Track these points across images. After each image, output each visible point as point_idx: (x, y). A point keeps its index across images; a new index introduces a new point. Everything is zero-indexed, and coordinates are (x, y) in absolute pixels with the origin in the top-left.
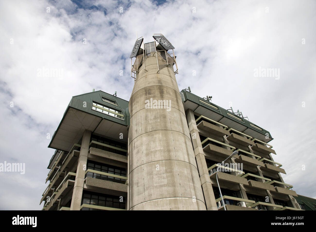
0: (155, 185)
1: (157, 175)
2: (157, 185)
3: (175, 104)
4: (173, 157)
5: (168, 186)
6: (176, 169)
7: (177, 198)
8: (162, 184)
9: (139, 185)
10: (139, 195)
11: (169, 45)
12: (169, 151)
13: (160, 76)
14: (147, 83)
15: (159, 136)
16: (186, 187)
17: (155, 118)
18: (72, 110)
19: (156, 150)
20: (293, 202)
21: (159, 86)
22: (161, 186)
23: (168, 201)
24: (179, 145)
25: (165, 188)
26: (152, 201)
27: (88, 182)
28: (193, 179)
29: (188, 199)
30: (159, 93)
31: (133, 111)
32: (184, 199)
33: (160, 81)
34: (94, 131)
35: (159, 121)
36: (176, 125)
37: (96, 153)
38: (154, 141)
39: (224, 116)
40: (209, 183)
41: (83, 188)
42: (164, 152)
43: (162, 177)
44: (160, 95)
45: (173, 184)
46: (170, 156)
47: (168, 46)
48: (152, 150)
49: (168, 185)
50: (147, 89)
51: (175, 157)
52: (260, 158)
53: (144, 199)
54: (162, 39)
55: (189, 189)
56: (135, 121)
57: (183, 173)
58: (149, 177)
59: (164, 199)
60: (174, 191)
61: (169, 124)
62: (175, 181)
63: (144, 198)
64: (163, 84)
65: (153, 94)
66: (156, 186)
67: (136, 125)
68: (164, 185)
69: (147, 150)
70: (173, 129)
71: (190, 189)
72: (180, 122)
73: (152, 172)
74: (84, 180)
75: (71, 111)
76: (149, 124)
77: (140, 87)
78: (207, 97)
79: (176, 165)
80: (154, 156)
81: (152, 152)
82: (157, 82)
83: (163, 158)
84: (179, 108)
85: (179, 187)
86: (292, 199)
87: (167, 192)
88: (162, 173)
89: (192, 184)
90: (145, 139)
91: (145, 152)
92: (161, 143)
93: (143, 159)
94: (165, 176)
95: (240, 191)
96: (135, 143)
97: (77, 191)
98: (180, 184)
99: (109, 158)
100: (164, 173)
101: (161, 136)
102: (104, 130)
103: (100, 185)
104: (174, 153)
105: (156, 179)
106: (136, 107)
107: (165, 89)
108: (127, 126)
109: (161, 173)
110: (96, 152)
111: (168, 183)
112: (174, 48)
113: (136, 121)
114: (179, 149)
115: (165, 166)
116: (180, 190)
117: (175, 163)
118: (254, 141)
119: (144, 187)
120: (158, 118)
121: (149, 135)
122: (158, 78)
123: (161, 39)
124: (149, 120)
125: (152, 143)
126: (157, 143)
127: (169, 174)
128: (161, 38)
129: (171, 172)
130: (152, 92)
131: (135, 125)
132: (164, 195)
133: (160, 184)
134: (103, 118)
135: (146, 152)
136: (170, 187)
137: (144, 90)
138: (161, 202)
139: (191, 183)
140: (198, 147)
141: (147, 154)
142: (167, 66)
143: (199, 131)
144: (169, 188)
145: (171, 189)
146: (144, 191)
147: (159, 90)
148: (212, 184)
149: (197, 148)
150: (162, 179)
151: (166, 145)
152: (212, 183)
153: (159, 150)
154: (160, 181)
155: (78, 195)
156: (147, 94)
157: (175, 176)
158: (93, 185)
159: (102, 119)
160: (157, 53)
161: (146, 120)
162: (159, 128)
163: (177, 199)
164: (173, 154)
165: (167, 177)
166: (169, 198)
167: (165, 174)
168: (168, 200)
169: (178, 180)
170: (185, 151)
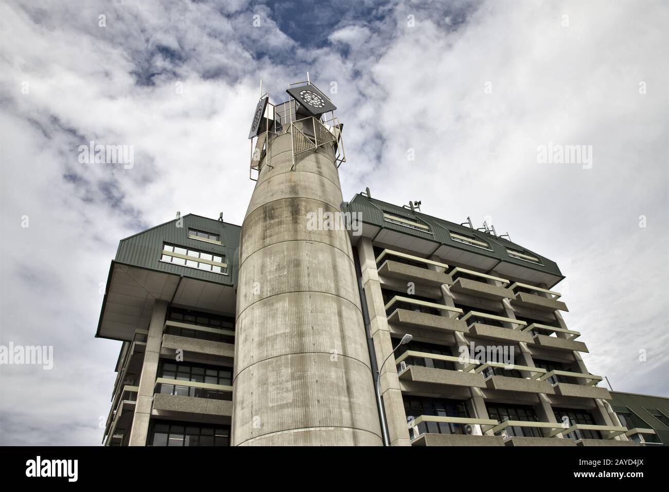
0: (270, 405)
1: (274, 385)
2: (273, 405)
3: (322, 235)
4: (309, 347)
5: (295, 406)
6: (313, 371)
7: (311, 429)
8: (283, 403)
9: (245, 405)
10: (243, 425)
11: (323, 104)
12: (301, 335)
13: (296, 176)
14: (269, 195)
15: (283, 305)
16: (331, 406)
17: (279, 268)
18: (121, 268)
19: (277, 335)
20: (603, 411)
21: (290, 199)
22: (282, 407)
23: (293, 436)
24: (323, 321)
25: (288, 411)
26: (263, 437)
27: (158, 403)
28: (348, 388)
29: (334, 429)
30: (289, 214)
31: (243, 256)
32: (324, 431)
33: (294, 189)
34: (172, 300)
35: (286, 273)
36: (320, 279)
37: (175, 344)
38: (274, 317)
39: (440, 244)
40: (396, 390)
41: (149, 415)
42: (292, 337)
43: (283, 389)
44: (291, 218)
45: (304, 402)
46: (302, 345)
47: (321, 107)
48: (269, 335)
49: (294, 404)
50: (268, 209)
51: (312, 346)
52: (525, 325)
53: (250, 433)
54: (308, 93)
55: (337, 410)
56: (244, 276)
57: (327, 377)
58: (260, 390)
59: (285, 432)
60: (306, 416)
61: (306, 279)
62: (309, 396)
63: (251, 431)
64: (300, 192)
65: (277, 217)
66: (272, 407)
67: (246, 284)
68: (287, 404)
69: (260, 334)
70: (314, 288)
71: (340, 408)
72: (332, 270)
73: (267, 380)
74: (151, 400)
75: (118, 269)
76: (267, 281)
77: (257, 204)
78: (411, 203)
79: (314, 362)
80: (273, 346)
81: (268, 339)
82: (288, 190)
83: (288, 350)
84: (331, 241)
85: (317, 407)
86: (603, 404)
87: (292, 418)
88: (284, 380)
89: (347, 399)
90: (258, 312)
91: (256, 339)
92: (287, 319)
93: (253, 353)
94: (290, 386)
95: (472, 399)
96: (242, 320)
97: (138, 422)
98: (319, 401)
99: (201, 351)
100: (287, 381)
101: (286, 304)
102: (190, 296)
103: (181, 408)
104: (312, 338)
105: (272, 392)
106: (247, 248)
107: (303, 204)
108: (232, 286)
109: (282, 380)
110: (174, 342)
111: (294, 400)
112: (335, 109)
113: (246, 276)
114: (324, 328)
115: (292, 365)
116: (317, 413)
117: (312, 358)
118: (513, 290)
119: (252, 409)
120: (284, 267)
121: (265, 304)
122: (290, 181)
123: (304, 94)
124: (268, 274)
125: (270, 321)
126: (280, 320)
127: (297, 382)
128: (305, 92)
129: (302, 377)
130: (277, 213)
131: (244, 284)
132: (286, 425)
133: (279, 403)
134: (182, 276)
135: (258, 340)
136: (298, 409)
137: (262, 211)
138: (278, 438)
139: (345, 396)
140: (376, 316)
141: (261, 344)
142: (315, 151)
143: (382, 282)
144: (296, 409)
145: (298, 412)
146: (252, 417)
147: (290, 208)
148: (402, 392)
149: (375, 319)
150: (285, 393)
151: (295, 322)
152: (404, 389)
153: (281, 335)
154: (279, 396)
155: (139, 429)
156: (268, 219)
157: (309, 385)
158: (168, 408)
159: (181, 278)
160: (293, 126)
161: (262, 273)
162: (285, 287)
163: (309, 431)
164: (308, 340)
165: (293, 388)
166: (295, 431)
167: (290, 383)
168: (293, 434)
169: (316, 393)
170: (336, 331)
